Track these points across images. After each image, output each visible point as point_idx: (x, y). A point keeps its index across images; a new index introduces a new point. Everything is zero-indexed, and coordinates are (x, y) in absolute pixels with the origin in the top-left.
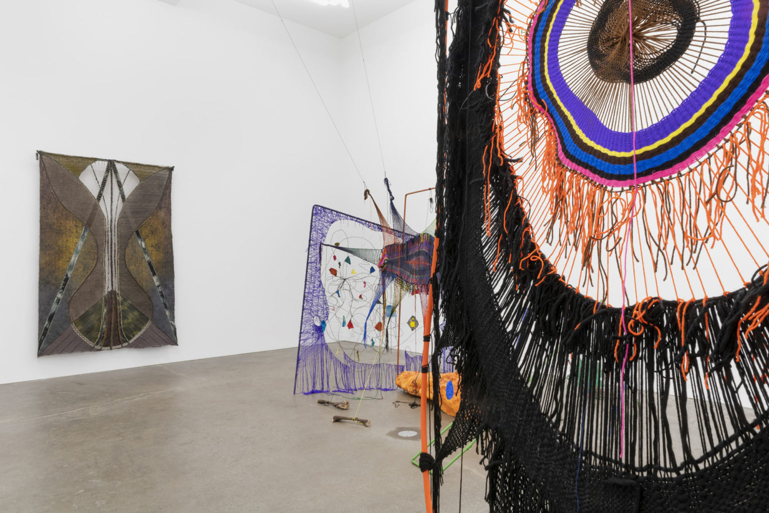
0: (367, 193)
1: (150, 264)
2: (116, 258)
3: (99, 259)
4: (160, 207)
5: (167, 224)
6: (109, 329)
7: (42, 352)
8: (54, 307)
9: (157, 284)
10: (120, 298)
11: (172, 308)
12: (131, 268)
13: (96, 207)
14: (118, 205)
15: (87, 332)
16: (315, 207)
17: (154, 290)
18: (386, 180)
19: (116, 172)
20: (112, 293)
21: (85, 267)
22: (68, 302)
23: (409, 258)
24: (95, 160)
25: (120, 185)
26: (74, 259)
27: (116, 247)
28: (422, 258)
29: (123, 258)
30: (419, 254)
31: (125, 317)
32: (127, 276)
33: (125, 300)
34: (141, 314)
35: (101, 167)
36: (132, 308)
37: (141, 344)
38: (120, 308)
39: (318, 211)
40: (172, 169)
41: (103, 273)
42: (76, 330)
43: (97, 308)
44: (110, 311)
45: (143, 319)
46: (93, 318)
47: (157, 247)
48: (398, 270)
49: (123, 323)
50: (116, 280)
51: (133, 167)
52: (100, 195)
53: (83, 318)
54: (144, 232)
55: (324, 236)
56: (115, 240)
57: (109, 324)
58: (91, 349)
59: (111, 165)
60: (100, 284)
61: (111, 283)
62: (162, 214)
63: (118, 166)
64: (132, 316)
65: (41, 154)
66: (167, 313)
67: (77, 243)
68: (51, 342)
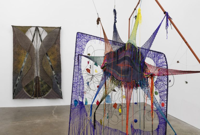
0: (99, 20)
1: (51, 66)
2: (39, 64)
3: (32, 64)
4: (55, 43)
5: (58, 50)
6: (36, 91)
7: (14, 97)
8: (17, 82)
9: (54, 74)
10: (40, 79)
11: (60, 84)
12: (44, 68)
13: (31, 45)
14: (40, 43)
15: (28, 91)
16: (78, 33)
17: (53, 76)
18: (115, 11)
19: (39, 31)
20: (37, 77)
21: (28, 67)
22: (21, 80)
23: (118, 62)
24: (31, 27)
25: (40, 36)
26: (24, 64)
27: (38, 60)
28: (126, 61)
29: (41, 64)
30: (125, 58)
31: (42, 87)
32: (43, 71)
33: (42, 80)
34: (48, 86)
35: (33, 29)
36: (45, 83)
37: (48, 97)
38: (40, 83)
39: (80, 35)
40: (60, 28)
41: (34, 70)
42: (25, 91)
43: (32, 82)
44: (36, 84)
45: (49, 88)
46: (30, 86)
47: (54, 59)
49: (41, 89)
50: (39, 72)
51: (45, 28)
52: (33, 40)
53: (27, 86)
54: (49, 54)
55: (83, 50)
56: (38, 57)
57: (36, 89)
58: (30, 98)
59: (37, 28)
60: (33, 74)
61: (37, 73)
62: (56, 46)
63: (39, 28)
64: (45, 86)
65: (13, 26)
66: (58, 86)
67: (25, 59)
68: (17, 94)
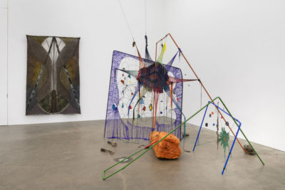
0: (134, 44)
1: (69, 79)
2: (55, 76)
3: (49, 77)
4: (74, 55)
5: (77, 62)
6: (52, 106)
7: (28, 113)
8: (32, 96)
9: (72, 87)
10: (57, 93)
11: (78, 98)
12: (62, 80)
13: (48, 56)
14: (57, 55)
15: (44, 107)
16: (114, 51)
17: (71, 90)
18: (146, 37)
19: (56, 41)
20: (54, 91)
21: (43, 81)
22: (36, 95)
23: (150, 75)
24: (48, 37)
25: (57, 47)
26: (39, 77)
27: (55, 72)
28: (155, 75)
29: (58, 77)
30: (154, 72)
31: (59, 101)
32: (60, 84)
33: (59, 94)
34: (66, 100)
35: (50, 40)
36: (62, 97)
37: (65, 113)
38: (57, 97)
39: (116, 53)
40: (79, 38)
41: (50, 83)
42: (40, 106)
43: (48, 97)
44: (53, 98)
45: (66, 102)
46: (46, 101)
47: (72, 72)
48: (144, 81)
49: (58, 104)
50: (55, 86)
51: (63, 39)
52: (49, 51)
53: (42, 101)
54: (67, 66)
56: (55, 69)
57: (52, 104)
58: (46, 114)
59: (54, 39)
60: (49, 87)
61: (54, 87)
62: (75, 58)
63: (57, 39)
64: (62, 101)
65: (27, 36)
66: (77, 100)
67: (40, 71)
68: (31, 110)
